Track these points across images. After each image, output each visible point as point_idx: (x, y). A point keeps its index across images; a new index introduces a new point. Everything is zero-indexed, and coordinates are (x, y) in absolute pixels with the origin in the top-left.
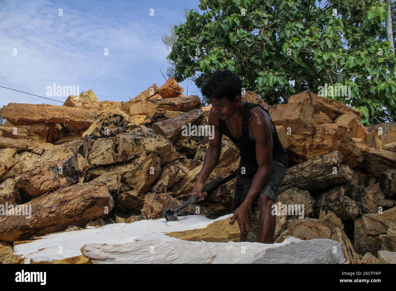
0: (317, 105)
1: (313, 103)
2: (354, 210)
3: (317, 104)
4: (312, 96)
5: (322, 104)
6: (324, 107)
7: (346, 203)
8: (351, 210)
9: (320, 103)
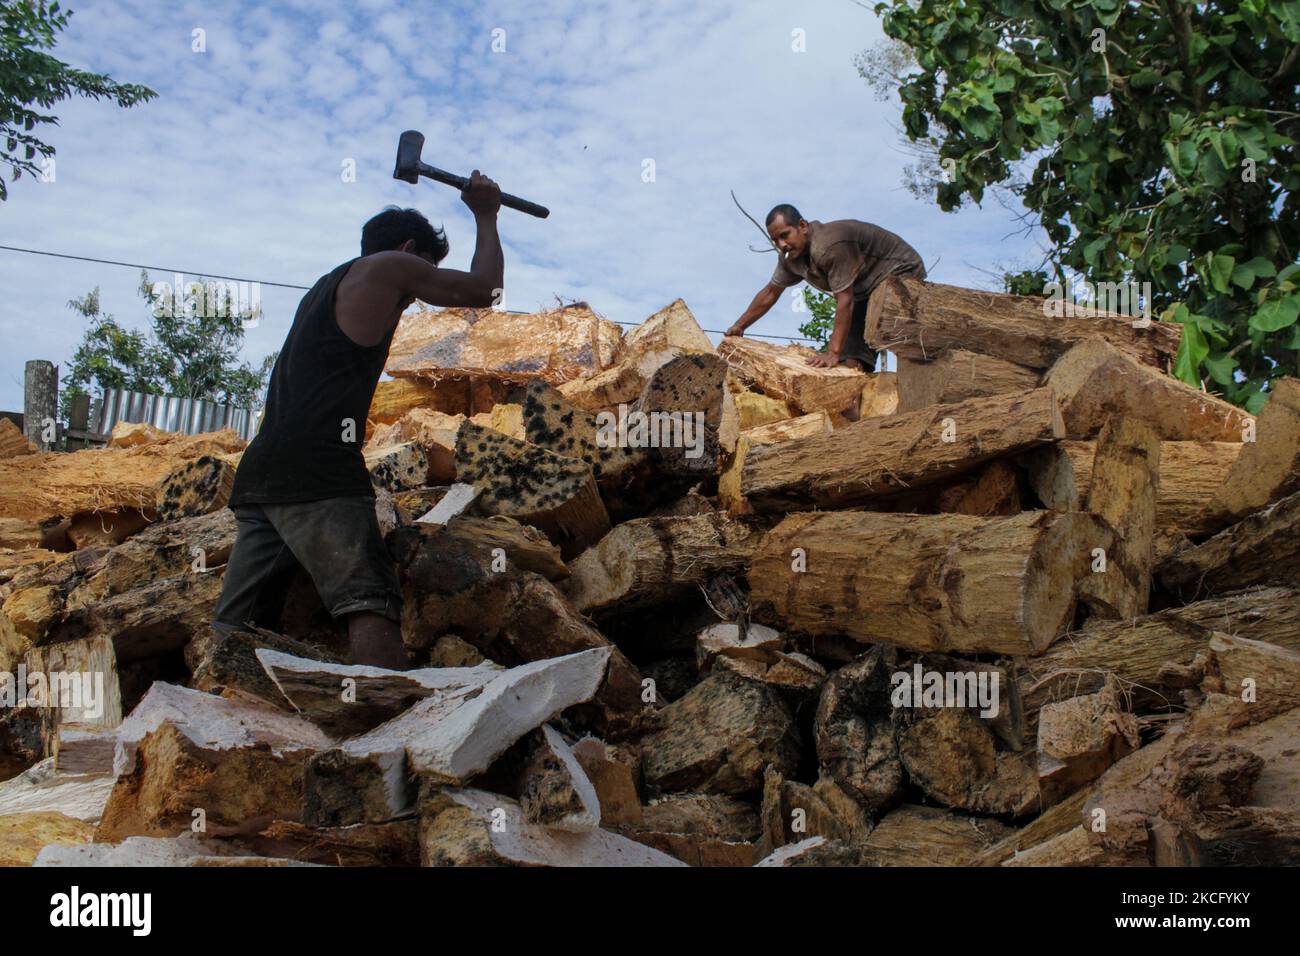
0: (943, 327)
1: (922, 321)
2: (874, 775)
3: (940, 323)
4: (913, 294)
5: (967, 318)
6: (974, 329)
7: (837, 749)
8: (860, 775)
9: (956, 314)
